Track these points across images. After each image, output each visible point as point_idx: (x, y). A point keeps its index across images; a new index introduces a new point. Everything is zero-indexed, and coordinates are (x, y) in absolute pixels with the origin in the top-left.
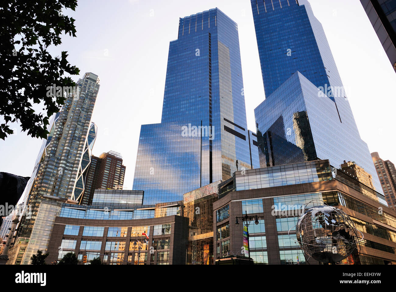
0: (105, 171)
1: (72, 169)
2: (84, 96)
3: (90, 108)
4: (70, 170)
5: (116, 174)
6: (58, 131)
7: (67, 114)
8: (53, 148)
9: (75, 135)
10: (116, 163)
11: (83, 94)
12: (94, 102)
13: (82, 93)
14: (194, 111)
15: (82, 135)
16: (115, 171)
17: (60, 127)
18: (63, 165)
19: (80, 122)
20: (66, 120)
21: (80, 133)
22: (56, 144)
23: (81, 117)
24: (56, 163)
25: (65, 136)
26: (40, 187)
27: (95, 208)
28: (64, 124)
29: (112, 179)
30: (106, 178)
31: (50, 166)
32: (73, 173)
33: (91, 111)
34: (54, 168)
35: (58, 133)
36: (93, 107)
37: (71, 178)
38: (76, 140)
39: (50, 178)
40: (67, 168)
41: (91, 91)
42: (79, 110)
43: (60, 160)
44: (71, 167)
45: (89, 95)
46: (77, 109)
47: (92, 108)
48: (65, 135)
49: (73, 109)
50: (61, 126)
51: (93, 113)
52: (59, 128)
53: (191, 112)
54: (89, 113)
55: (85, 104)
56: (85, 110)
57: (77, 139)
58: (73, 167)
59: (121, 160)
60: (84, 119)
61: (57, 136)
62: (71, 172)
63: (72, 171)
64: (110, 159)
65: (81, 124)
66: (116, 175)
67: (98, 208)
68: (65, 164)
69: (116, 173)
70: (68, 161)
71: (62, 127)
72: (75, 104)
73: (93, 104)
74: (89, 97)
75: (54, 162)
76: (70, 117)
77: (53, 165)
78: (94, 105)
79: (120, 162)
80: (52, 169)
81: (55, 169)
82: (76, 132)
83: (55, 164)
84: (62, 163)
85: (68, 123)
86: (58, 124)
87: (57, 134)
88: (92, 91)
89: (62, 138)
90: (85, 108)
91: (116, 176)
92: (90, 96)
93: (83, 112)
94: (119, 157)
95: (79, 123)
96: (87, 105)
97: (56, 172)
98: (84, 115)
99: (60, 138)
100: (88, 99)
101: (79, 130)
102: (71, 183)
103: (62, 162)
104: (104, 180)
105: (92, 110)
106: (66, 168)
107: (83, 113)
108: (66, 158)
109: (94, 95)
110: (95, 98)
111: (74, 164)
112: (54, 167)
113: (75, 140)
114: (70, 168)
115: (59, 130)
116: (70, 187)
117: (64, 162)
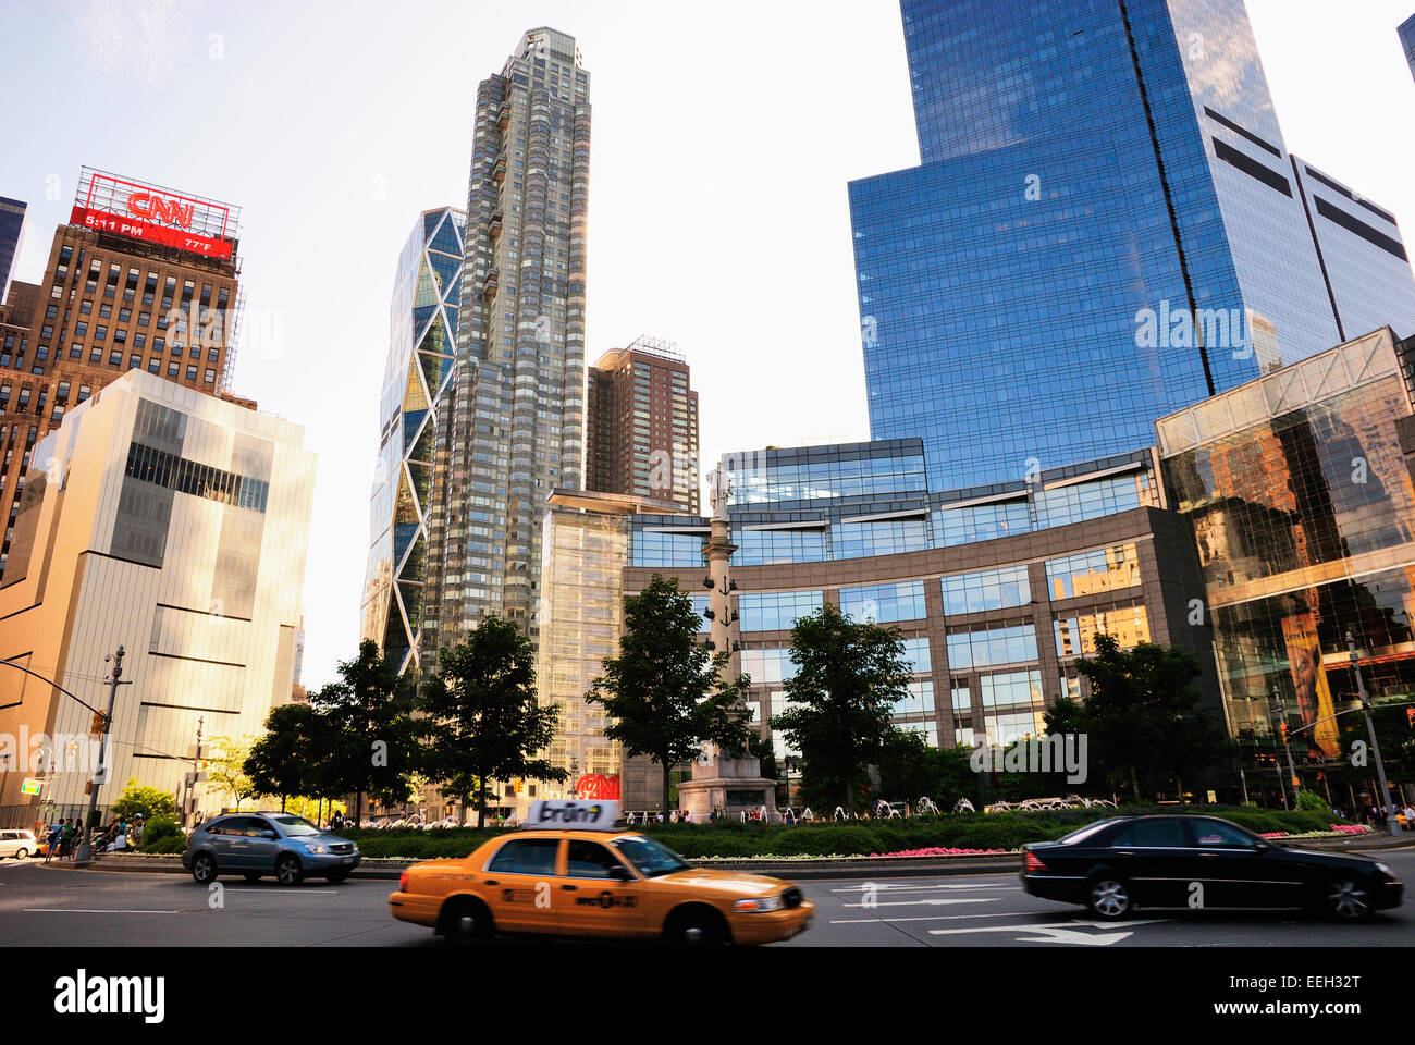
0: (637, 413)
1: (559, 404)
2: (544, 118)
3: (577, 164)
4: (555, 410)
5: (675, 422)
6: (478, 266)
7: (495, 200)
8: (476, 334)
9: (546, 274)
10: (668, 378)
11: (541, 112)
12: (587, 137)
13: (535, 108)
14: (1062, 97)
15: (569, 272)
16: (670, 409)
17: (483, 252)
18: (530, 393)
19: (552, 221)
20: (499, 219)
21: (560, 266)
22: (481, 316)
23: (552, 204)
24: (504, 385)
25: (512, 283)
26: (465, 481)
27: (761, 522)
28: (492, 238)
29: (665, 439)
30: (644, 440)
31: (485, 401)
32: (567, 417)
33: (584, 174)
34: (498, 406)
35: (480, 273)
36: (585, 159)
37: (563, 437)
38: (552, 293)
39: (494, 445)
40: (544, 401)
41: (563, 98)
42: (538, 175)
43: (514, 372)
44: (555, 396)
45: (562, 113)
46: (532, 171)
47: (584, 164)
48: (509, 279)
49: (516, 175)
50: (483, 249)
51: (590, 183)
52: (480, 254)
53: (1052, 101)
54: (577, 186)
55: (555, 151)
56: (560, 175)
57: (555, 288)
58: (563, 398)
59: (683, 369)
60: (562, 209)
61: (479, 285)
62: (558, 417)
63: (562, 411)
64: (645, 367)
65: (557, 232)
66: (676, 426)
67: (772, 522)
68: (535, 388)
69: (676, 418)
70: (541, 373)
71: (490, 251)
72: (518, 154)
73: (582, 146)
74: (562, 122)
75: (495, 382)
76: (514, 209)
77: (493, 396)
78: (586, 149)
79: (682, 376)
80: (492, 409)
81: (504, 410)
82: (546, 261)
83: (498, 390)
84: (524, 385)
85: (509, 229)
86: (472, 243)
87: (478, 278)
88: (567, 99)
89: (502, 290)
90: (557, 168)
91: (676, 430)
92: (565, 117)
93: (555, 183)
94: (673, 356)
95: (548, 227)
96: (561, 153)
97: (508, 419)
98: (559, 196)
99: (491, 292)
100: (562, 131)
101: (556, 254)
102: (567, 457)
103: (520, 379)
104: (638, 447)
105: (585, 170)
106: (540, 402)
107: (557, 189)
108: (532, 365)
109: (580, 112)
110: (585, 123)
111: (563, 385)
112: (498, 401)
113: (549, 291)
114: (554, 402)
115: (481, 261)
116: (568, 470)
117: (530, 379)
